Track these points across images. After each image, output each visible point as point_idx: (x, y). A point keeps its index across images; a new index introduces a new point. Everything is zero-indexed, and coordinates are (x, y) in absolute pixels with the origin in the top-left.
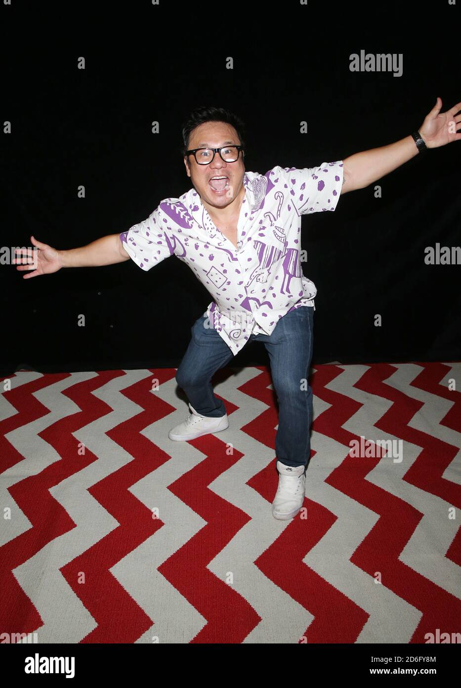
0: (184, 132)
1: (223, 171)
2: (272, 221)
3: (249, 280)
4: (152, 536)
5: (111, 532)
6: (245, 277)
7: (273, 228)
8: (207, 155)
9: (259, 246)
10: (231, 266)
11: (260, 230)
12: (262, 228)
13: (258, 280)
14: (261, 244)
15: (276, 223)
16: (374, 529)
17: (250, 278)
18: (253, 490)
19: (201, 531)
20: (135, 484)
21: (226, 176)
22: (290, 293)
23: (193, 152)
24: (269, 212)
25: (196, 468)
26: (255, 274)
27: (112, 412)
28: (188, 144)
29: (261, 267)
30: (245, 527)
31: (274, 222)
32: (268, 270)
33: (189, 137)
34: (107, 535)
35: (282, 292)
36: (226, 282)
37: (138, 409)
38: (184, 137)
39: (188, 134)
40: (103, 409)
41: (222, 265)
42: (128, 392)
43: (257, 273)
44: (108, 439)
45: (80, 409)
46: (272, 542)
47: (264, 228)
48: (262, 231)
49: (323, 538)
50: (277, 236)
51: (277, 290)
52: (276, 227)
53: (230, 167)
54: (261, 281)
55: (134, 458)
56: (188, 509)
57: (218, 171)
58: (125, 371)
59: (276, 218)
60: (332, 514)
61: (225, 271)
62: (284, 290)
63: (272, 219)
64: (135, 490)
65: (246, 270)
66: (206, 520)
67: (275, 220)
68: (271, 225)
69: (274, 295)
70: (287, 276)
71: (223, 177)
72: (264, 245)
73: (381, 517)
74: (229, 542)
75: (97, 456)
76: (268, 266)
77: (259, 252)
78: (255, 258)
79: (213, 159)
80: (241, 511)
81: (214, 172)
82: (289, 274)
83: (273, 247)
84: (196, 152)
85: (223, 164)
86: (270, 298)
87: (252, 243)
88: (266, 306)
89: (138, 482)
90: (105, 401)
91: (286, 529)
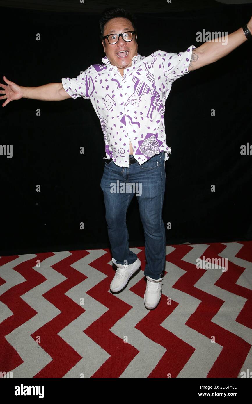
0: (101, 25)
1: (125, 48)
2: (147, 68)
3: (127, 102)
4: (75, 366)
5: (47, 365)
6: (125, 99)
7: (147, 72)
8: (115, 38)
9: (136, 80)
10: (117, 92)
11: (138, 70)
12: (139, 69)
13: (133, 104)
14: (137, 79)
15: (149, 70)
16: (220, 356)
17: (128, 101)
18: (139, 331)
19: (107, 361)
20: (62, 330)
21: (126, 50)
22: (152, 118)
23: (107, 37)
24: (147, 62)
25: (102, 317)
26: (131, 98)
27: (46, 281)
28: (103, 32)
29: (135, 94)
30: (135, 358)
31: (148, 68)
32: (140, 98)
33: (103, 28)
34: (45, 368)
35: (147, 117)
36: (114, 104)
37: (63, 278)
38: (101, 28)
39: (103, 26)
40: (40, 279)
41: (113, 92)
42: (57, 267)
43: (132, 98)
44: (44, 299)
45: (25, 279)
46: (153, 368)
47: (141, 70)
48: (139, 71)
49: (187, 364)
50: (148, 77)
51: (144, 115)
52: (149, 72)
53: (129, 44)
54: (134, 105)
55: (61, 312)
56: (97, 346)
57: (122, 48)
58: (54, 253)
59: (150, 68)
60: (191, 347)
61: (113, 96)
62: (149, 116)
63: (147, 66)
64: (62, 334)
65: (126, 94)
66: (110, 354)
67: (149, 68)
68: (146, 70)
69: (142, 118)
70: (152, 107)
71: (125, 51)
72: (138, 81)
73: (224, 348)
74: (125, 369)
75: (37, 312)
76: (139, 95)
77: (135, 84)
78: (132, 87)
79: (118, 40)
80: (132, 347)
81: (119, 48)
82: (153, 105)
83: (144, 83)
84: (108, 37)
85: (124, 42)
86: (139, 120)
87: (132, 77)
88: (137, 125)
89: (64, 328)
90: (42, 273)
91: (162, 358)
